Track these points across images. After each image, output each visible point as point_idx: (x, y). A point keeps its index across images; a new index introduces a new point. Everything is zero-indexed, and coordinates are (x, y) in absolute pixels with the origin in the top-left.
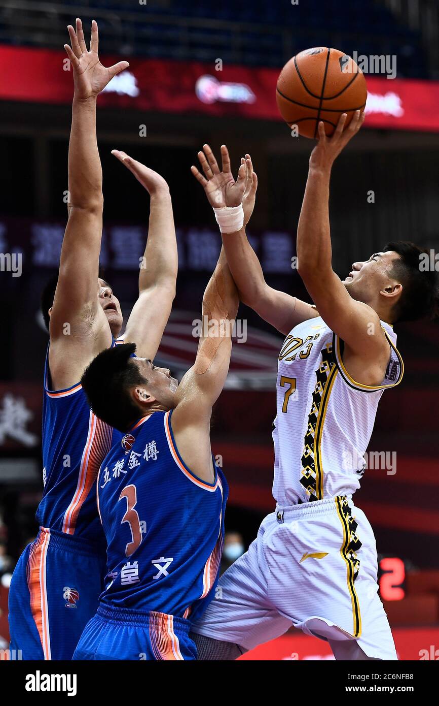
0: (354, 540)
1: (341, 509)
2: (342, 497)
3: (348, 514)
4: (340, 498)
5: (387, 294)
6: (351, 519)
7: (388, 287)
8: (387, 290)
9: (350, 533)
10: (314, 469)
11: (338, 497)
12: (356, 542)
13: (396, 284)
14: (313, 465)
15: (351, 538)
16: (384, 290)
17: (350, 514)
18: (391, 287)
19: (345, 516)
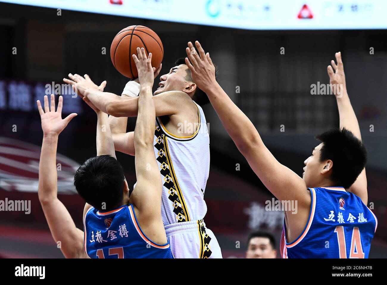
0: (207, 250)
1: (201, 228)
2: (201, 220)
3: (204, 232)
4: (200, 221)
5: (188, 91)
6: (206, 235)
7: (187, 87)
8: (187, 88)
9: (205, 245)
10: (179, 202)
11: (199, 221)
12: (208, 251)
13: (191, 83)
14: (178, 199)
15: (205, 249)
16: (185, 89)
17: (205, 233)
18: (189, 86)
19: (203, 233)
